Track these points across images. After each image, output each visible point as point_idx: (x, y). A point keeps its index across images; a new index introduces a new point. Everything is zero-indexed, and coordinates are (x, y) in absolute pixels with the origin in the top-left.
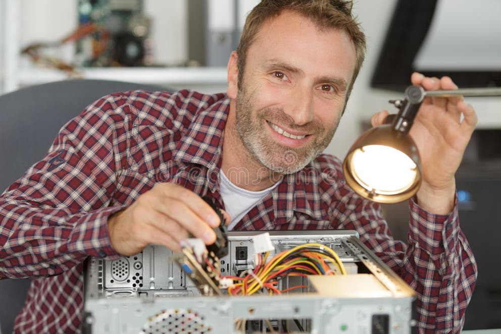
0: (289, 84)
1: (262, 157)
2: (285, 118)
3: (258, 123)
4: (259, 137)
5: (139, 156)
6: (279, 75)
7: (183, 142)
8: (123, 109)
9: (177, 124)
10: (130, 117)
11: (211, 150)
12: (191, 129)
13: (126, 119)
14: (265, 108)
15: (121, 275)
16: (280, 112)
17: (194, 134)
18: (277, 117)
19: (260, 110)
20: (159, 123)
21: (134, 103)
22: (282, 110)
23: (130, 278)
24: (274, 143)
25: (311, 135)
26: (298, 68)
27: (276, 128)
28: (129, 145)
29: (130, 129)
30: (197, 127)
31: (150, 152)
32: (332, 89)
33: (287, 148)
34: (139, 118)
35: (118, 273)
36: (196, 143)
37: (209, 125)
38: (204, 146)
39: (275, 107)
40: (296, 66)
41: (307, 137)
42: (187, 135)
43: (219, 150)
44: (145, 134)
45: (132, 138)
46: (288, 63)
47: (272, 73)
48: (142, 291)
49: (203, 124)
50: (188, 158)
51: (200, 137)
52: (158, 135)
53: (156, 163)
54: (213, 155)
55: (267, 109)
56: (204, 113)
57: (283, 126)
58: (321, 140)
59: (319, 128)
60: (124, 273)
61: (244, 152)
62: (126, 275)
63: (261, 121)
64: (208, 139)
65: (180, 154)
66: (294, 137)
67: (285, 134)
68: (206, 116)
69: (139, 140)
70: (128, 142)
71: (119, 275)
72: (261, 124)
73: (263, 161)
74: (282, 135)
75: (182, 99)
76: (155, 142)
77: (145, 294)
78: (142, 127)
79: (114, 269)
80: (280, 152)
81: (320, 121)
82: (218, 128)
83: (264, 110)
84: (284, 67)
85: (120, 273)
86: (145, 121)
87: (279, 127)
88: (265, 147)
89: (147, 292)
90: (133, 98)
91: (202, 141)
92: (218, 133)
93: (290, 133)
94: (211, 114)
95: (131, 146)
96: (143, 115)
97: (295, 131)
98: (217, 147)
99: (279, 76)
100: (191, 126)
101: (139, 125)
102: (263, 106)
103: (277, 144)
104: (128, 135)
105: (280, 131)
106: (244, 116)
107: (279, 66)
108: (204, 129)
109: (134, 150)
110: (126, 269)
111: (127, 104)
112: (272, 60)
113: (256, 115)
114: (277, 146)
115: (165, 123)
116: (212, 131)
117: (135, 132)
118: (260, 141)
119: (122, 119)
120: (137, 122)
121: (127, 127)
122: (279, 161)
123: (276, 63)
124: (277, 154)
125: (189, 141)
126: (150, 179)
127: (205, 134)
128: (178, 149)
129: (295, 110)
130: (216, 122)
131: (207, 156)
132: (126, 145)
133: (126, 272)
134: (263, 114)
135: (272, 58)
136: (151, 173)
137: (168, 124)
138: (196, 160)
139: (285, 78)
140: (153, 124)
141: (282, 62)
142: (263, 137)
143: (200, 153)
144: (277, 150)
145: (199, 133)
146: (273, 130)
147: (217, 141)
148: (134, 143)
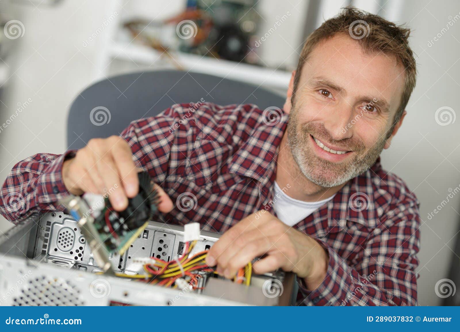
0: (333, 102)
1: (304, 168)
2: (326, 133)
3: (302, 136)
4: (303, 150)
5: (197, 168)
6: (326, 93)
7: (239, 156)
8: (189, 122)
9: (236, 139)
10: (195, 130)
11: (265, 165)
12: (247, 144)
13: (190, 131)
14: (309, 122)
15: (66, 245)
16: (322, 127)
17: (250, 148)
18: (319, 132)
19: (305, 124)
20: (221, 139)
21: (201, 119)
22: (322, 126)
23: (74, 251)
24: (315, 156)
25: (351, 151)
26: (340, 86)
27: (318, 142)
28: (189, 156)
29: (193, 141)
30: (253, 141)
31: (210, 167)
32: (375, 110)
33: (327, 162)
34: (203, 132)
35: (63, 243)
36: (251, 157)
37: (265, 140)
38: (258, 161)
39: (318, 122)
40: (339, 85)
41: (348, 153)
42: (244, 149)
43: (273, 165)
44: (207, 148)
45: (194, 150)
46: (332, 81)
47: (318, 91)
48: (82, 265)
49: (260, 139)
50: (242, 171)
51: (256, 151)
52: (219, 151)
53: (214, 177)
54: (266, 169)
55: (310, 123)
56: (262, 128)
57: (323, 140)
58: (362, 158)
59: (359, 146)
60: (69, 244)
61: (294, 166)
62: (70, 246)
63: (305, 134)
64: (263, 154)
65: (235, 167)
66: (335, 152)
67: (326, 149)
68: (263, 132)
69: (200, 153)
70: (190, 154)
71: (63, 245)
72: (305, 138)
73: (305, 173)
74: (322, 149)
75: (244, 114)
76: (215, 158)
77: (84, 268)
78: (204, 142)
79: (60, 238)
80: (320, 165)
81: (360, 140)
82: (273, 144)
83: (307, 124)
84: (328, 85)
85: (65, 243)
86: (208, 136)
87: (320, 141)
88: (307, 160)
89: (87, 266)
90: (200, 113)
91: (257, 156)
92: (273, 149)
93: (331, 148)
94: (268, 130)
95: (192, 157)
96: (207, 130)
97: (334, 146)
98: (271, 163)
99: (324, 94)
100: (248, 140)
101: (203, 139)
102: (307, 120)
103: (318, 158)
104: (190, 147)
105: (321, 145)
106: (292, 130)
107: (323, 84)
108: (260, 144)
109: (194, 162)
110: (72, 240)
111: (193, 118)
112: (318, 78)
113: (300, 129)
114: (317, 160)
115: (226, 140)
116: (267, 146)
117: (197, 144)
118: (303, 153)
119: (186, 130)
120: (200, 136)
121: (190, 138)
122: (319, 174)
123: (322, 80)
124: (317, 167)
125: (244, 154)
126: (207, 191)
127: (260, 149)
128: (234, 162)
129: (335, 125)
130: (271, 139)
131: (260, 171)
132: (187, 155)
133: (71, 244)
134: (307, 128)
135: (319, 76)
136: (209, 186)
137: (229, 140)
138: (249, 173)
139: (330, 96)
140: (215, 140)
141: (326, 80)
142: (306, 149)
143: (254, 167)
144: (317, 163)
145: (255, 147)
146: (316, 144)
147: (270, 157)
148: (195, 155)
